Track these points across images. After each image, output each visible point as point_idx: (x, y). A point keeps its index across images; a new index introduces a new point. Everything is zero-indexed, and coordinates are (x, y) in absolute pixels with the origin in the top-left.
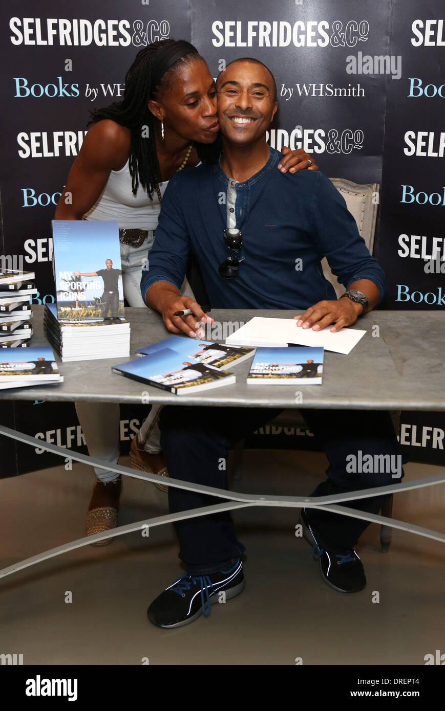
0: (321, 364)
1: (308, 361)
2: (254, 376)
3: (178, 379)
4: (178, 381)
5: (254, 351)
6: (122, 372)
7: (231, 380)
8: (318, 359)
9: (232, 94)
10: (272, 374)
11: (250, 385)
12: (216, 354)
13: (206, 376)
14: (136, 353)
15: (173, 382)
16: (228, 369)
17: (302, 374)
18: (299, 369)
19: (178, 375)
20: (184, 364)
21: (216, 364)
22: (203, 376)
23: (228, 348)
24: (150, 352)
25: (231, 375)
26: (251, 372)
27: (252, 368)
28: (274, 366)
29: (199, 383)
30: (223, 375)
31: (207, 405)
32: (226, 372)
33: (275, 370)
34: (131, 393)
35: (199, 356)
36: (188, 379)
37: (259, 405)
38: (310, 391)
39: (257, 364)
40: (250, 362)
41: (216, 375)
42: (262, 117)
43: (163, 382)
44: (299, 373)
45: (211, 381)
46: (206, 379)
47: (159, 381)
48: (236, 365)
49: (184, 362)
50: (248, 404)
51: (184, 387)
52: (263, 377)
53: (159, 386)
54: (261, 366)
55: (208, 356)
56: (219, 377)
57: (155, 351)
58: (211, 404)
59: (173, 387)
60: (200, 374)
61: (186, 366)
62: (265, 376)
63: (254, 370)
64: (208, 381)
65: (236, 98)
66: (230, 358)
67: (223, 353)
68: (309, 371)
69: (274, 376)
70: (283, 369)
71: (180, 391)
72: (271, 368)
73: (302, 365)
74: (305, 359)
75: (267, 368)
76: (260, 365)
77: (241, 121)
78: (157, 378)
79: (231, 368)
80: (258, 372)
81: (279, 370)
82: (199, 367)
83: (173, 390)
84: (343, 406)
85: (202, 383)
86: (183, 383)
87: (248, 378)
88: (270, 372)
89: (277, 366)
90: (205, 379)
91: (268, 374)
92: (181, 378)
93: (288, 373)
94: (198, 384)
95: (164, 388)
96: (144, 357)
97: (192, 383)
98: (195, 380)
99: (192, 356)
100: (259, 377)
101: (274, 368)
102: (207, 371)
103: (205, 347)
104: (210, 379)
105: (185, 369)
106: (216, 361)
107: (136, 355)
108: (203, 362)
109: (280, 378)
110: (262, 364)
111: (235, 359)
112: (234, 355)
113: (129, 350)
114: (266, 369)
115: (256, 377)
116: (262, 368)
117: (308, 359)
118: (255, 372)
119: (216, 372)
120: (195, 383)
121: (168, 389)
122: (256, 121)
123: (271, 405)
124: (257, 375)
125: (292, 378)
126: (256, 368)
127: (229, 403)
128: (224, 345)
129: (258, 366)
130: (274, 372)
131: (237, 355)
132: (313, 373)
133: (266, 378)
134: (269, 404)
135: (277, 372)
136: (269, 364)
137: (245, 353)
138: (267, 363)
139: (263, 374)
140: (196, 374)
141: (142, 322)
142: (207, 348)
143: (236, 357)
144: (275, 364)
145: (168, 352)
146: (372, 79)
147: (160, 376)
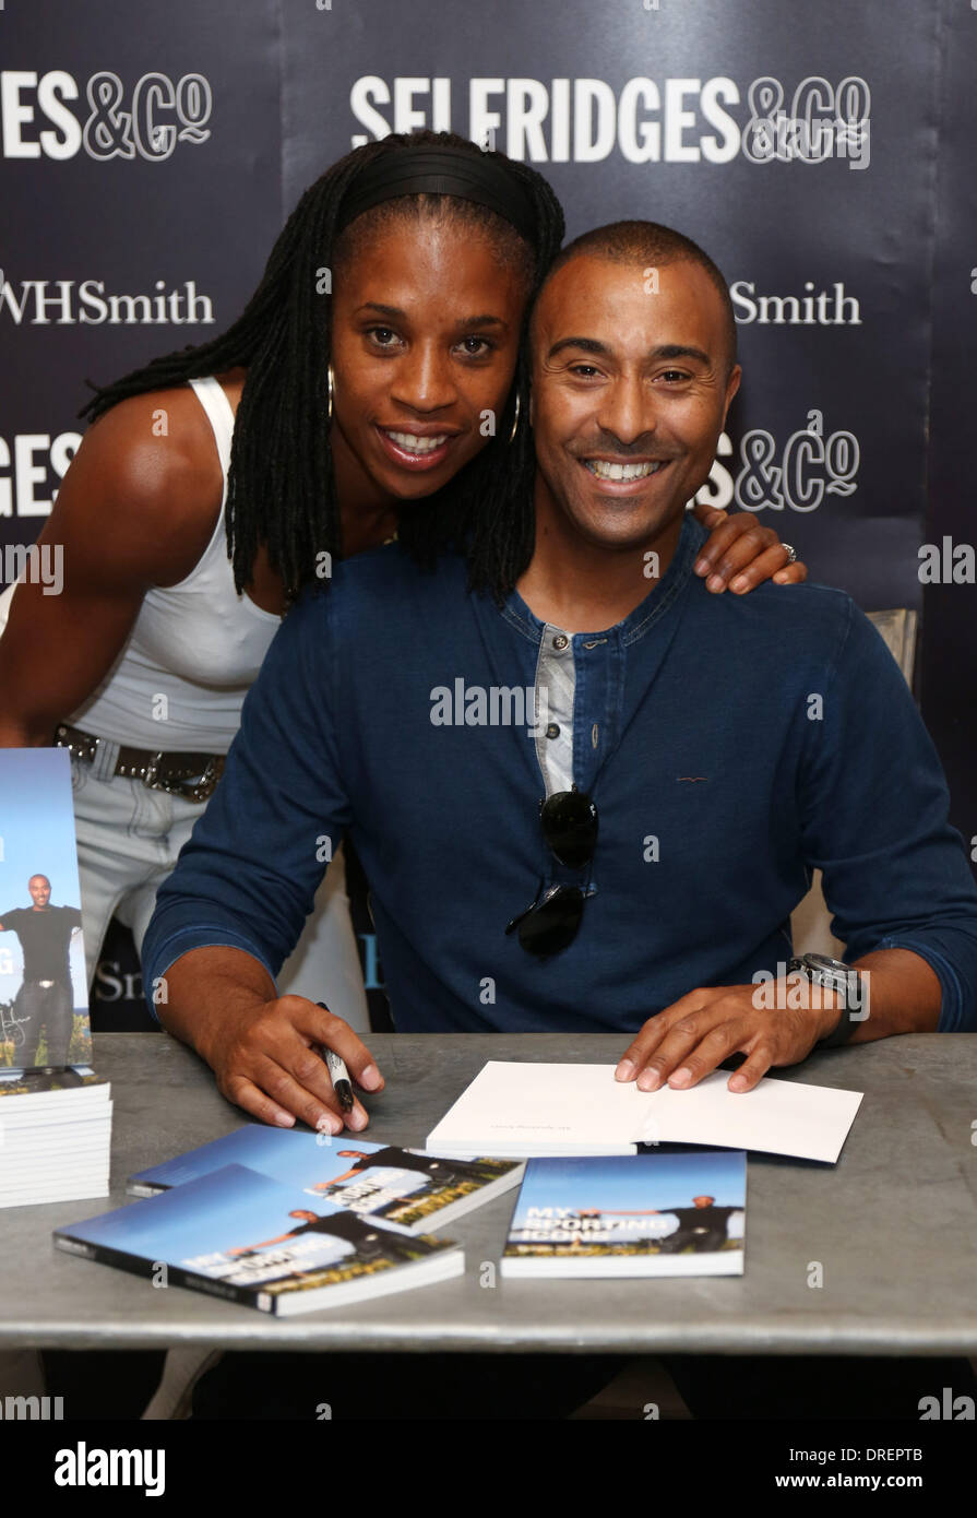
0: (740, 1209)
1: (695, 1200)
2: (523, 1249)
3: (276, 1263)
4: (277, 1272)
5: (520, 1170)
6: (90, 1246)
7: (446, 1267)
8: (728, 1190)
9: (586, 380)
10: (583, 1244)
11: (512, 1280)
12: (396, 1182)
13: (368, 1252)
14: (130, 1182)
15: (263, 1276)
16: (437, 1231)
17: (678, 1243)
18: (670, 1225)
19: (277, 1253)
20: (292, 1214)
21: (399, 1213)
22: (357, 1255)
23: (433, 1160)
24: (178, 1180)
25: (449, 1250)
26: (513, 1237)
27: (515, 1225)
28: (585, 1216)
29: (347, 1275)
30: (424, 1248)
31: (374, 1346)
32: (434, 1240)
33: (591, 1228)
34: (127, 1314)
35: (341, 1188)
36: (311, 1265)
37: (541, 1343)
38: (707, 1295)
39: (532, 1211)
40: (507, 1208)
41: (400, 1250)
42: (685, 454)
43: (228, 1276)
44: (670, 1238)
45: (386, 1268)
46: (370, 1262)
47: (214, 1272)
48: (463, 1217)
49: (292, 1208)
50: (510, 1342)
51: (299, 1289)
52: (554, 1254)
53: (216, 1289)
54: (544, 1218)
55: (370, 1189)
56: (409, 1254)
57: (193, 1176)
58: (388, 1346)
59: (265, 1292)
60: (347, 1248)
61: (302, 1222)
62: (561, 1249)
63: (521, 1230)
64: (376, 1270)
65: (600, 393)
66: (440, 1195)
67: (417, 1179)
68: (700, 1231)
69: (589, 1249)
70: (615, 1226)
71: (287, 1304)
72: (577, 1224)
73: (678, 1212)
74: (688, 1190)
75: (566, 1224)
76: (542, 1214)
77: (619, 475)
78: (209, 1263)
79: (447, 1225)
80: (535, 1237)
81: (603, 1229)
82: (343, 1225)
83: (264, 1301)
84: (815, 1343)
85: (356, 1276)
86: (293, 1277)
87: (504, 1255)
88: (574, 1236)
89: (596, 1217)
90: (364, 1263)
91: (568, 1244)
92: (286, 1260)
93: (635, 1238)
94: (343, 1280)
95: (232, 1294)
96: (156, 1197)
97: (323, 1276)
98: (334, 1267)
99: (316, 1189)
100: (541, 1255)
101: (586, 1223)
102: (372, 1238)
103: (358, 1160)
104: (381, 1262)
105: (298, 1231)
106: (396, 1204)
107: (129, 1192)
108: (354, 1207)
109: (610, 1254)
110: (548, 1212)
111: (459, 1196)
112: (453, 1186)
113: (107, 1176)
114: (560, 1227)
115: (530, 1254)
116: (547, 1224)
117: (697, 1194)
118: (525, 1236)
119: (401, 1240)
120: (335, 1276)
121: (245, 1297)
122: (668, 472)
123: (581, 1343)
124: (533, 1249)
125: (647, 1253)
126: (528, 1224)
127: (447, 1338)
128: (419, 1153)
129: (535, 1216)
130: (587, 1237)
131: (465, 1184)
132: (715, 1237)
133: (564, 1255)
134: (575, 1340)
135: (597, 1237)
136: (569, 1210)
137: (490, 1176)
138: (563, 1206)
139: (554, 1244)
140: (334, 1247)
141: (140, 1083)
142: (365, 1163)
143: (460, 1190)
144: (590, 1212)
145: (237, 1179)
146: (886, 266)
147: (218, 1256)
